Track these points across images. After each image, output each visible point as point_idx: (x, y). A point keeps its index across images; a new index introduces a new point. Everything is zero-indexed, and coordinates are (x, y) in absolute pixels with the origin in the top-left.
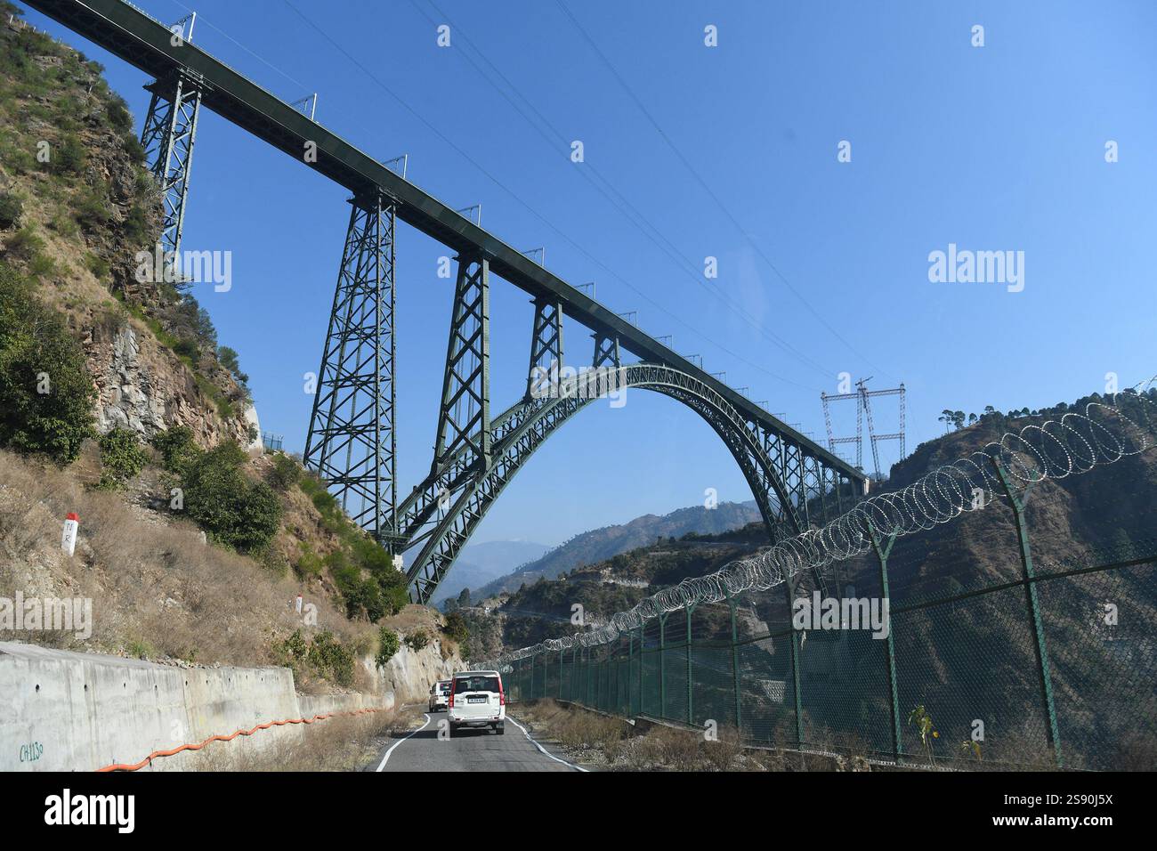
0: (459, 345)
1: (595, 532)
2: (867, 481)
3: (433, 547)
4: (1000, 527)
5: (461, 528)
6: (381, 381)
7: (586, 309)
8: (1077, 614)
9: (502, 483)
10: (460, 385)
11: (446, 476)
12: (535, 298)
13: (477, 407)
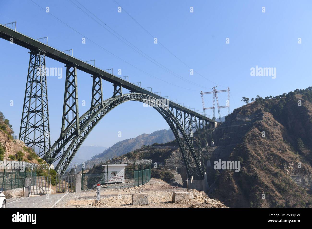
0: (68, 95)
1: (123, 141)
2: (216, 123)
3: (62, 161)
4: (257, 139)
5: (71, 154)
6: (44, 111)
7: (110, 78)
8: (282, 168)
9: (84, 139)
10: (69, 108)
11: (65, 137)
12: (92, 75)
13: (75, 115)
